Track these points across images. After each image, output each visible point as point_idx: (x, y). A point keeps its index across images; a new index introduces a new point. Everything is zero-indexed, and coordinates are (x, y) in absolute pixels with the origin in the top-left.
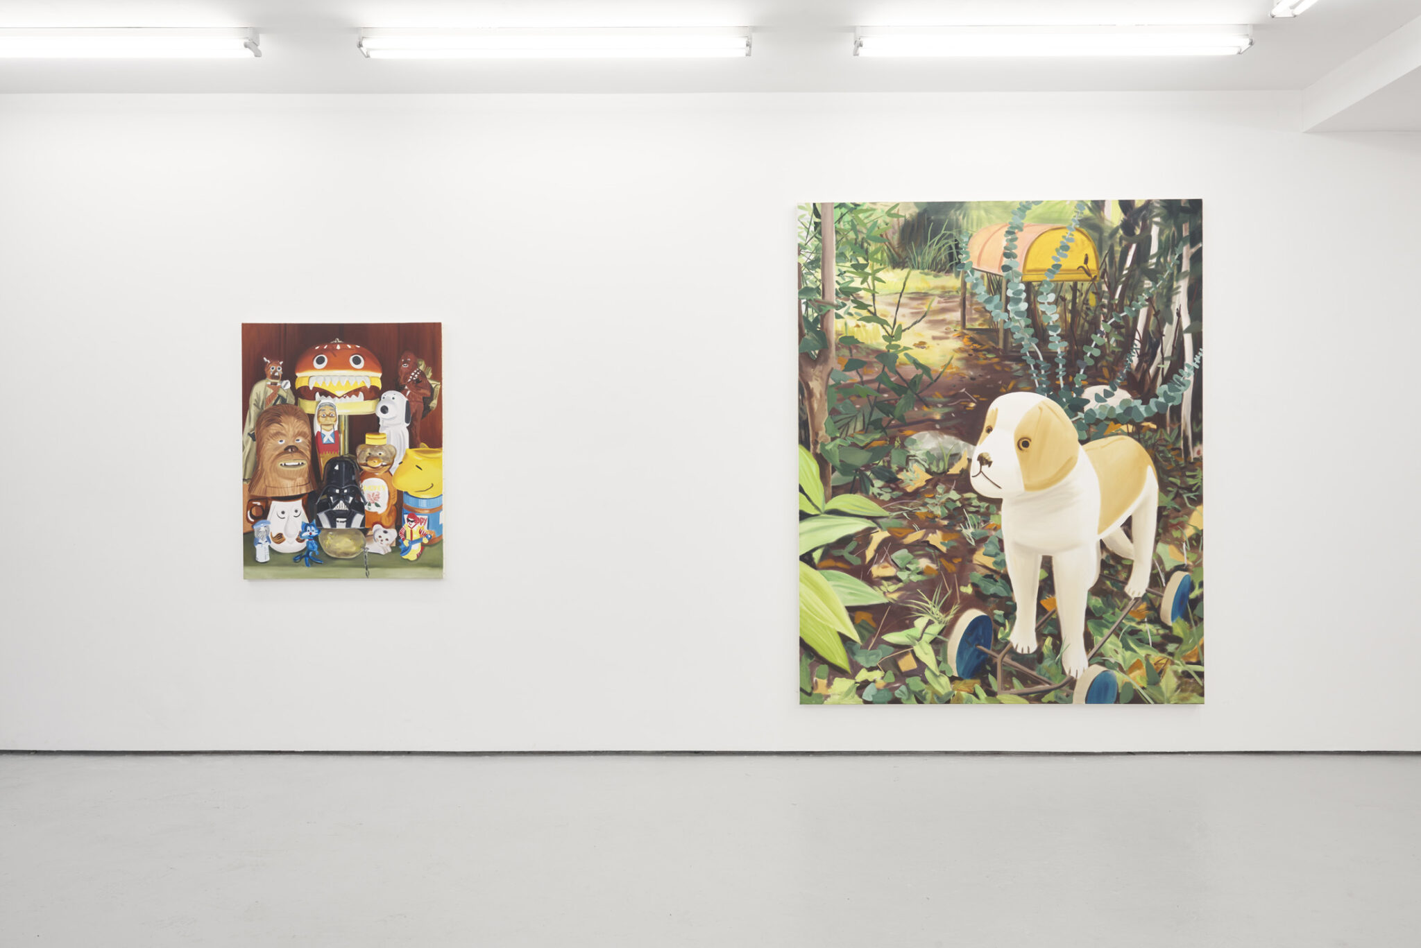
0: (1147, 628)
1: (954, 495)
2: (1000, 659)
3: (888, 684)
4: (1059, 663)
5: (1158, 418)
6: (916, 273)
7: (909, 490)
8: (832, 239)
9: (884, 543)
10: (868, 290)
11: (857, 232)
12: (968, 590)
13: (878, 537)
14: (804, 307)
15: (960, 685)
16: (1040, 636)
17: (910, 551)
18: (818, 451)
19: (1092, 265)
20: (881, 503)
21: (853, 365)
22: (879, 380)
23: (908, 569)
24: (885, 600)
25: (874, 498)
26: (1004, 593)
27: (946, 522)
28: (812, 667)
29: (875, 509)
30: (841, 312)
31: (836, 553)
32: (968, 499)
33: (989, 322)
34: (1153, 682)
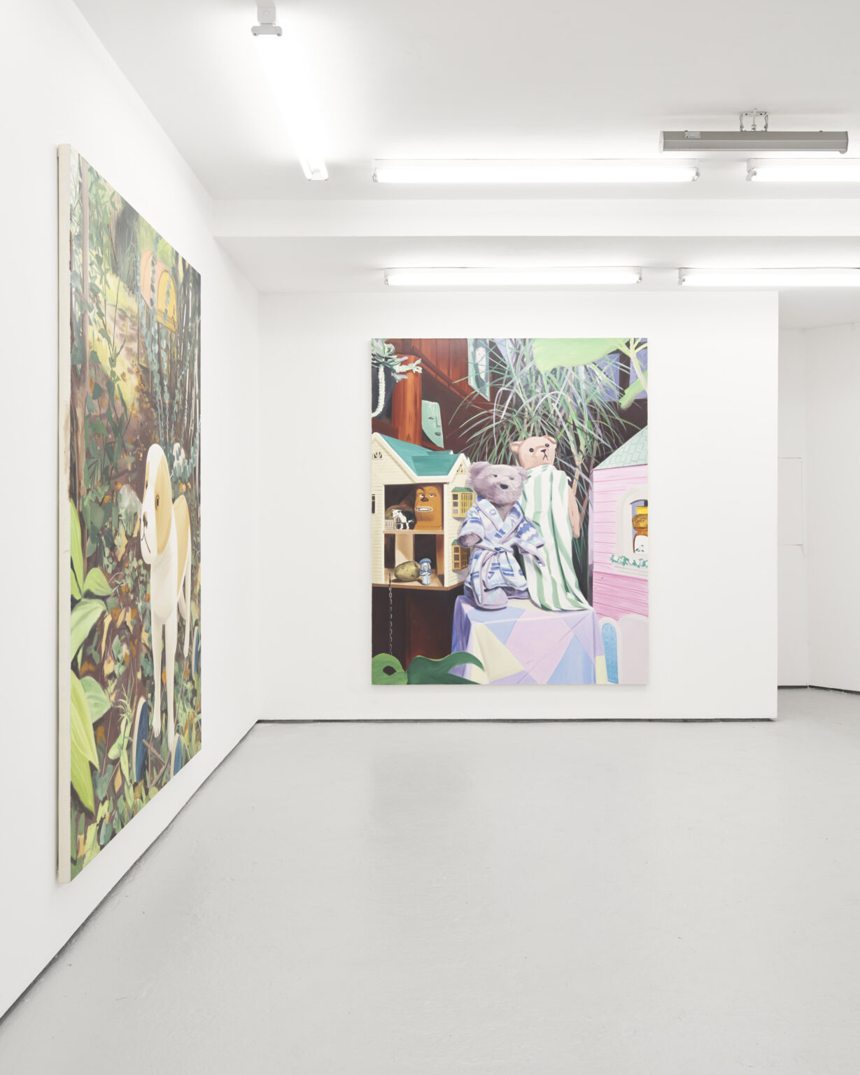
0: (189, 687)
1: (135, 564)
2: (151, 749)
3: (111, 814)
5: (190, 480)
6: (121, 284)
7: (119, 559)
8: (88, 212)
10: (103, 294)
11: (98, 213)
12: (139, 675)
13: (107, 622)
14: (73, 298)
15: (136, 790)
17: (119, 638)
18: (80, 508)
19: (176, 320)
20: (108, 577)
21: (97, 392)
22: (108, 415)
23: (118, 661)
24: (109, 706)
25: (105, 572)
27: (132, 597)
28: (77, 820)
29: (105, 587)
30: (91, 316)
32: (140, 567)
33: (146, 361)
34: (190, 740)
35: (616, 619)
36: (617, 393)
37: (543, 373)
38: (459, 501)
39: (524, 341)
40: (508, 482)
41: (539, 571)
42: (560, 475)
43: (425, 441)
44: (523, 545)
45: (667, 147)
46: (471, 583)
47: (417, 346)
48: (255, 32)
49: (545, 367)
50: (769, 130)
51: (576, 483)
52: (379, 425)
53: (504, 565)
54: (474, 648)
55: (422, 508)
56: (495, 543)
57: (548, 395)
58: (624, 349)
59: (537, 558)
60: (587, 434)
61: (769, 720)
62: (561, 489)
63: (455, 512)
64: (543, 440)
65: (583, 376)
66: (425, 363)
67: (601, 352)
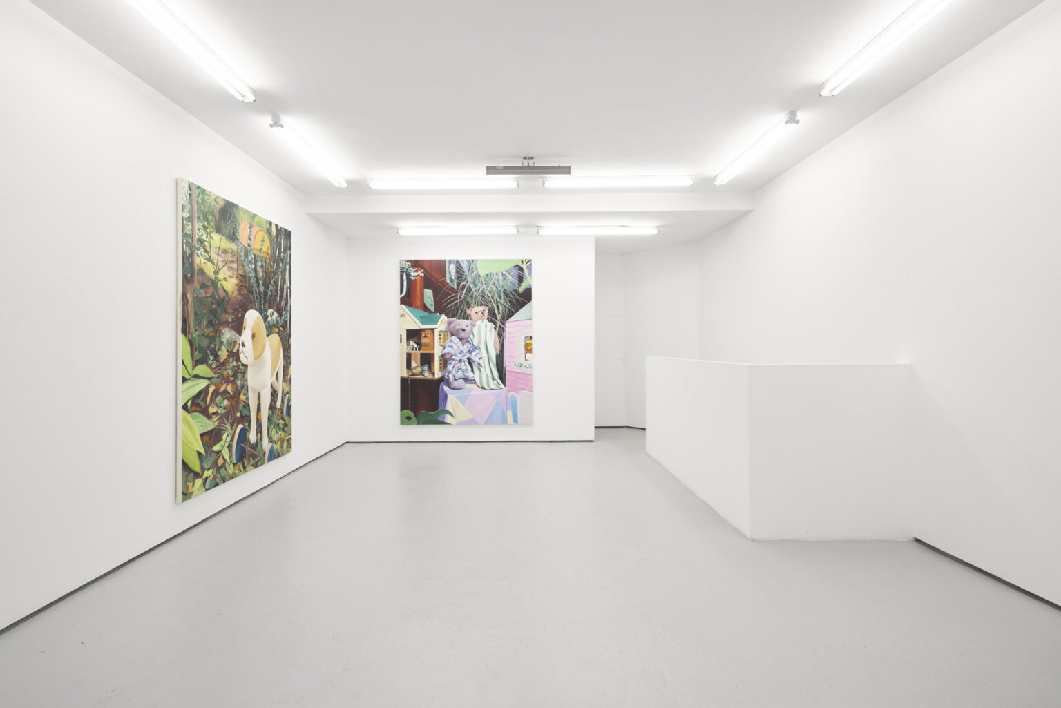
0: (281, 422)
1: (235, 364)
2: (248, 448)
3: (214, 476)
4: (262, 445)
5: (282, 326)
6: (224, 238)
7: (222, 361)
8: (196, 207)
9: (214, 391)
10: (208, 243)
11: (205, 207)
12: (238, 414)
13: (212, 389)
14: (184, 245)
15: (236, 467)
16: (257, 433)
17: (222, 397)
18: (190, 338)
19: (269, 252)
20: (212, 369)
21: (203, 286)
22: (212, 296)
23: (221, 407)
24: (213, 427)
25: (210, 366)
26: (248, 415)
27: (232, 379)
28: (187, 476)
29: (210, 373)
30: (199, 252)
31: (196, 401)
32: (239, 365)
33: (245, 271)
34: (282, 446)
35: (517, 393)
36: (517, 285)
37: (482, 275)
38: (442, 337)
39: (473, 261)
40: (465, 328)
41: (480, 370)
42: (490, 324)
43: (426, 309)
44: (472, 358)
45: (488, 173)
46: (448, 376)
47: (422, 263)
48: (271, 126)
49: (483, 273)
50: (535, 165)
51: (497, 329)
52: (404, 301)
53: (464, 368)
54: (449, 407)
55: (424, 341)
56: (459, 357)
57: (484, 286)
58: (521, 265)
59: (479, 364)
60: (503, 305)
61: (591, 441)
62: (491, 331)
63: (440, 342)
64: (482, 308)
65: (501, 277)
66: (425, 272)
67: (509, 266)
